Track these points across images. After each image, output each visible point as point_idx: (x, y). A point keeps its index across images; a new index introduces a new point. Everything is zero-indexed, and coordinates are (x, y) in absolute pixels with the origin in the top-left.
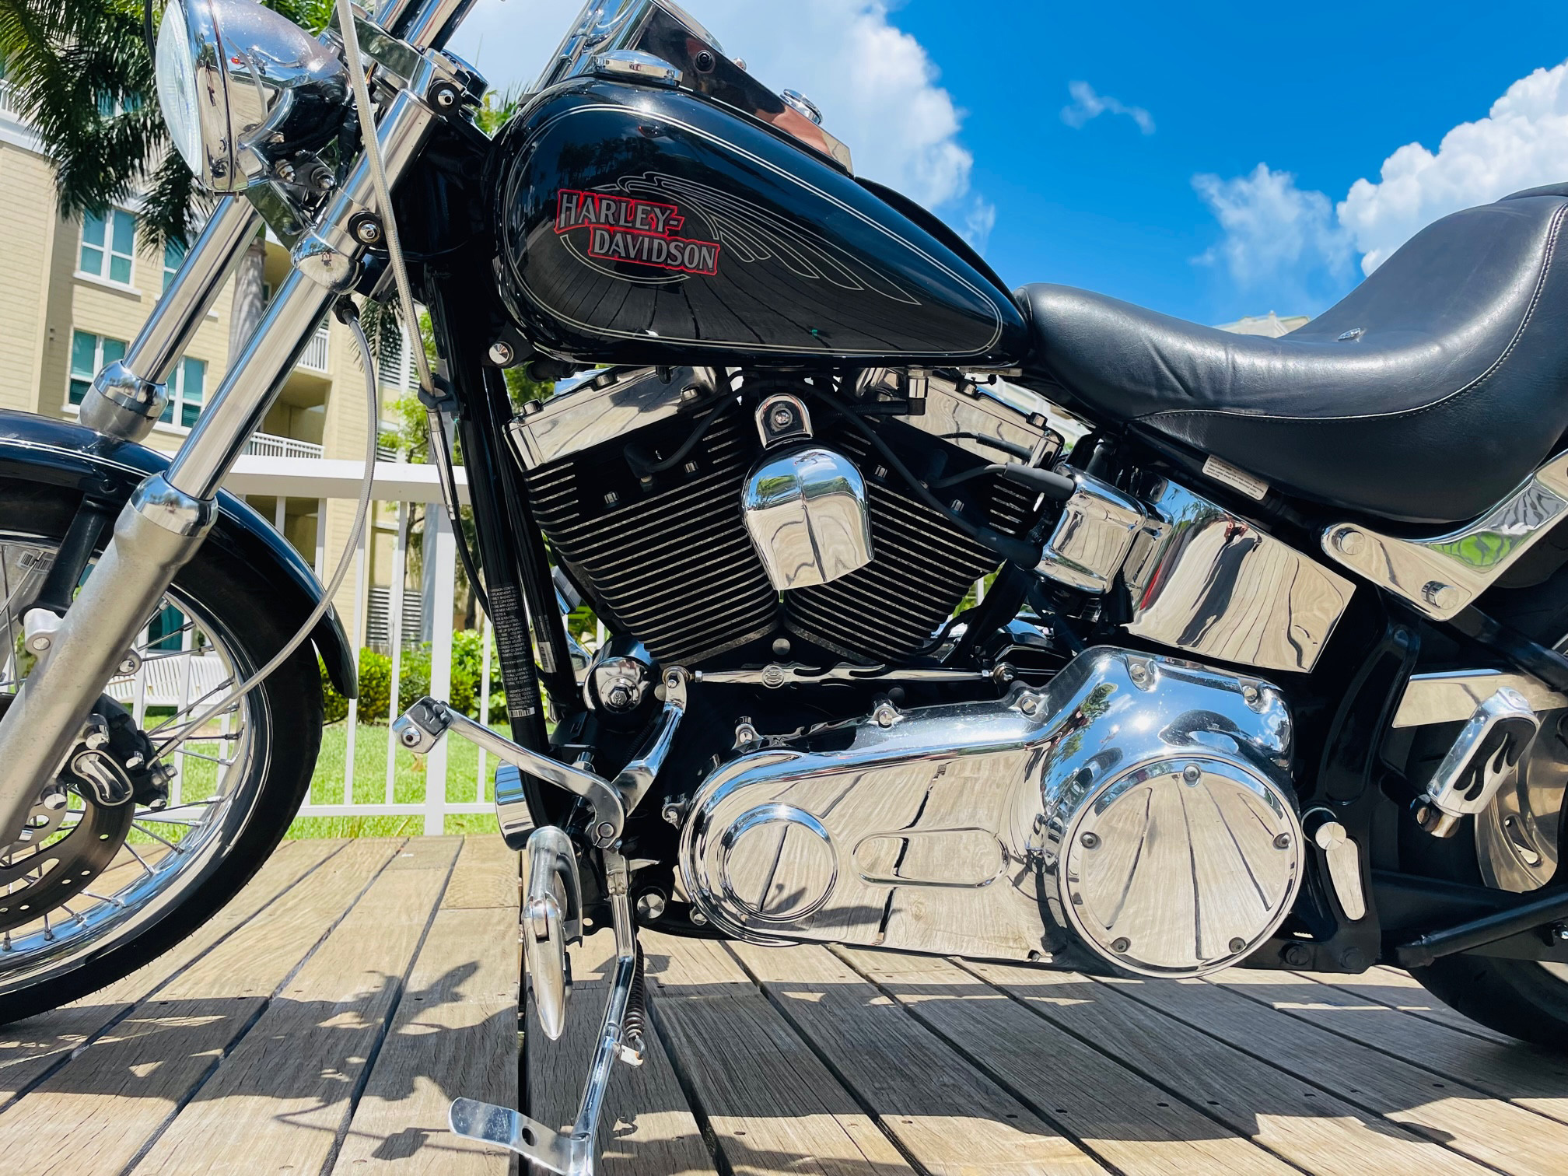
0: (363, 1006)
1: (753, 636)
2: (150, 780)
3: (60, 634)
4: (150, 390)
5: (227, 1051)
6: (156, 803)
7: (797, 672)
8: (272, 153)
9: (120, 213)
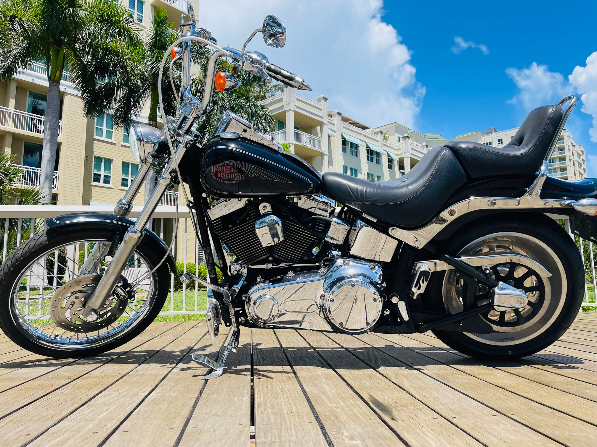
0: (181, 351)
1: (264, 257)
2: (131, 294)
3: (113, 261)
4: (129, 205)
5: (149, 358)
6: (133, 299)
7: (272, 265)
8: (154, 156)
9: (108, 115)
